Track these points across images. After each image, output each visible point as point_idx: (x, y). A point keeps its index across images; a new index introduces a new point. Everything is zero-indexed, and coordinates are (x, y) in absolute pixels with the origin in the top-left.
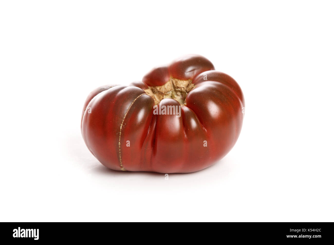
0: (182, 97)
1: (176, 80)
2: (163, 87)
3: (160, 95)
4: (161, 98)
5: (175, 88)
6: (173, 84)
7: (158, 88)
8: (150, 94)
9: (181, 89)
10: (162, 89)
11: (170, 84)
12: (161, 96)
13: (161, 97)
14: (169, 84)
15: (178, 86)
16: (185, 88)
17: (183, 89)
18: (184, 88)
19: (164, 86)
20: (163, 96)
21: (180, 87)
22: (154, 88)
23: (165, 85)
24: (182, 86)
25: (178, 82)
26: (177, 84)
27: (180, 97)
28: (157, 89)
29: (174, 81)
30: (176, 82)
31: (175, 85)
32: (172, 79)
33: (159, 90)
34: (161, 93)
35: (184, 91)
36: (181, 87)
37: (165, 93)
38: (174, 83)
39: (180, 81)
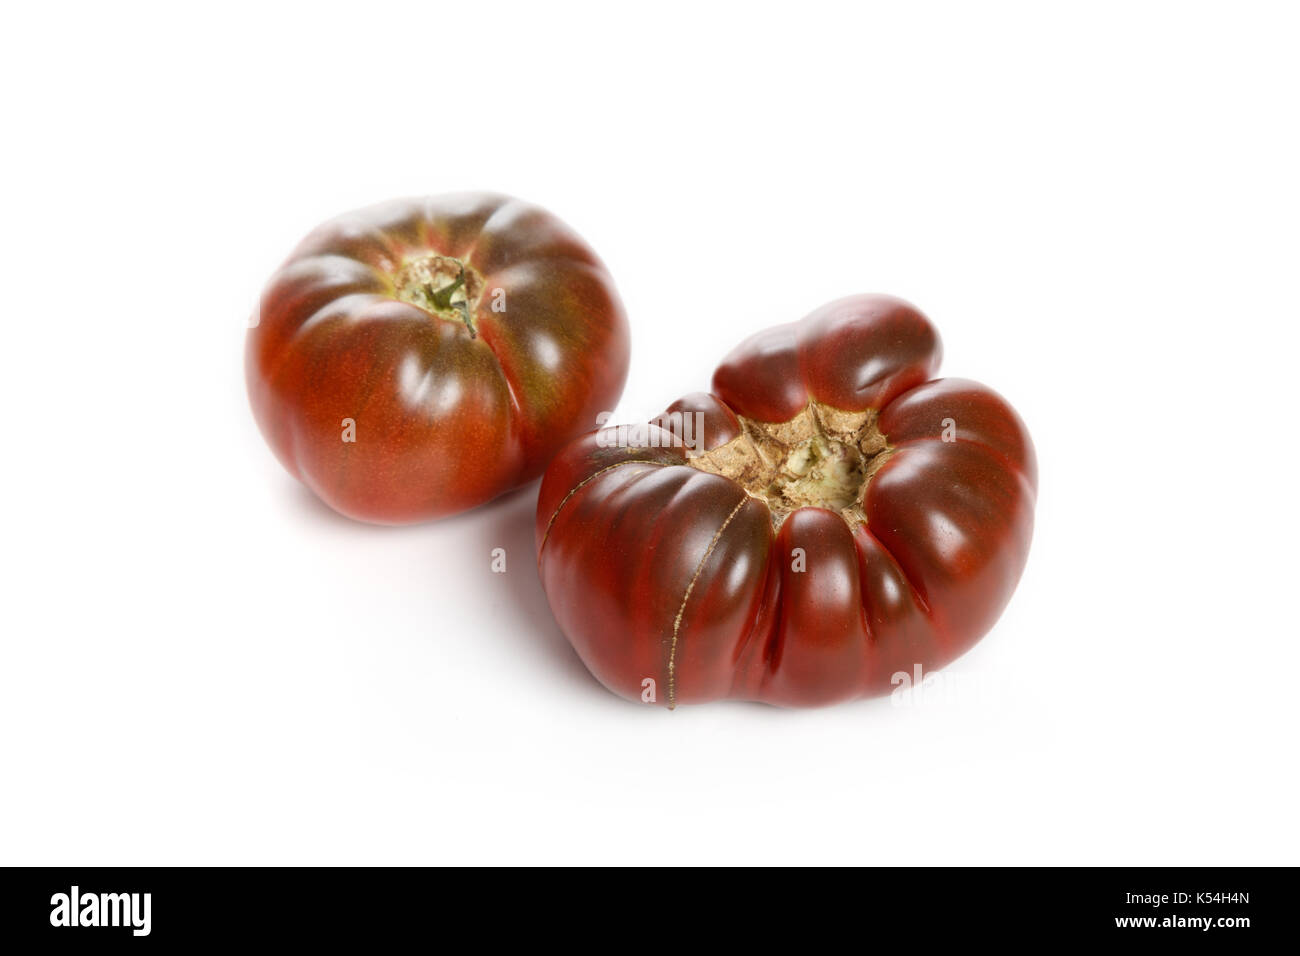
0: (845, 454)
1: (827, 408)
2: (785, 426)
3: (775, 449)
4: (779, 460)
5: (826, 432)
6: (818, 420)
7: (771, 429)
8: (746, 457)
9: (843, 438)
10: (783, 432)
11: (808, 418)
12: (780, 452)
13: (780, 456)
14: (806, 419)
15: (832, 427)
16: (854, 435)
17: (848, 438)
18: (851, 434)
19: (788, 424)
20: (787, 454)
21: (840, 431)
22: (755, 426)
23: (793, 422)
24: (845, 429)
25: (835, 416)
26: (830, 421)
27: (840, 457)
28: (765, 431)
29: (821, 413)
30: (827, 415)
31: (823, 423)
32: (815, 406)
33: (772, 435)
34: (779, 443)
35: (851, 444)
36: (842, 433)
37: (791, 444)
38: (821, 417)
39: (839, 413)
